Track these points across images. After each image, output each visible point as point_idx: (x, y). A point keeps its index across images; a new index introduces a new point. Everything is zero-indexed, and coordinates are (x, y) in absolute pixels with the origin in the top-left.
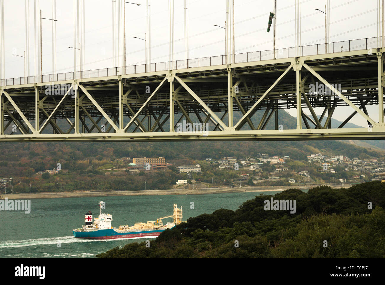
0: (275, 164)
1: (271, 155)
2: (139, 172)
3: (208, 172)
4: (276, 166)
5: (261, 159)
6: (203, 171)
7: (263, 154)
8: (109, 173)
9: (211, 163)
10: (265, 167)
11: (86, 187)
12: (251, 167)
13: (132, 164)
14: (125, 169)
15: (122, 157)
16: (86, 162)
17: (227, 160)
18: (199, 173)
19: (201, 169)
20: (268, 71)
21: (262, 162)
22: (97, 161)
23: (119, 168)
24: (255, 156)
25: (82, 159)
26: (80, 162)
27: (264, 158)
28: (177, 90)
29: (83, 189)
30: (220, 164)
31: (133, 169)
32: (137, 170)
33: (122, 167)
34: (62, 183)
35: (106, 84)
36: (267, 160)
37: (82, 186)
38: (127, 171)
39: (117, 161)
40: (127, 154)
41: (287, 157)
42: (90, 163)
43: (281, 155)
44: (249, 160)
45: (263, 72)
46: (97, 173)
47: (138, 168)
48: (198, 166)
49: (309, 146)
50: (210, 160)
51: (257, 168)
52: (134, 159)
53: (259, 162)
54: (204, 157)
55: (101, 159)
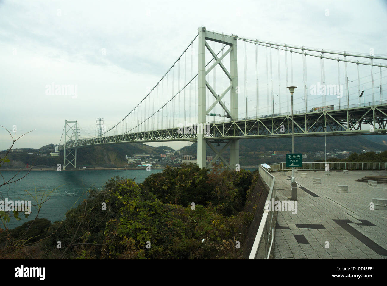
0: (344, 155)
1: (342, 150)
2: (277, 158)
3: (310, 158)
4: (345, 155)
5: (337, 152)
6: (308, 157)
7: (338, 150)
8: (263, 158)
9: (312, 154)
10: (339, 156)
11: (253, 164)
12: (332, 156)
13: (274, 154)
14: (270, 156)
15: (269, 151)
16: (252, 153)
17: (319, 152)
18: (306, 159)
19: (307, 157)
20: (362, 110)
21: (337, 153)
22: (257, 153)
23: (268, 156)
24: (334, 150)
25: (251, 152)
26: (250, 153)
27: (338, 151)
28: (327, 118)
29: (252, 165)
30: (316, 154)
31: (274, 156)
32: (276, 157)
33: (269, 156)
34: (242, 162)
35: (299, 116)
36: (339, 153)
37: (252, 163)
38: (271, 157)
39: (267, 153)
40: (271, 150)
41: (350, 151)
42: (254, 153)
43: (347, 150)
44: (331, 153)
45: (360, 111)
46: (258, 158)
47: (276, 156)
48: (305, 155)
49: (362, 146)
50: (311, 153)
51: (335, 157)
52: (275, 152)
53: (336, 153)
54: (308, 151)
55: (259, 152)
